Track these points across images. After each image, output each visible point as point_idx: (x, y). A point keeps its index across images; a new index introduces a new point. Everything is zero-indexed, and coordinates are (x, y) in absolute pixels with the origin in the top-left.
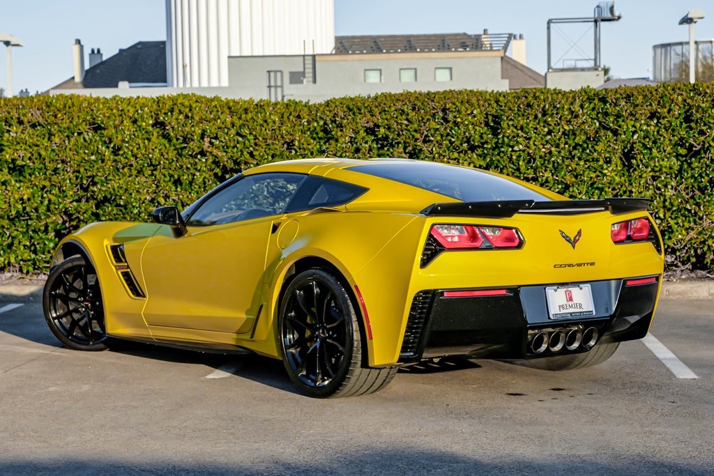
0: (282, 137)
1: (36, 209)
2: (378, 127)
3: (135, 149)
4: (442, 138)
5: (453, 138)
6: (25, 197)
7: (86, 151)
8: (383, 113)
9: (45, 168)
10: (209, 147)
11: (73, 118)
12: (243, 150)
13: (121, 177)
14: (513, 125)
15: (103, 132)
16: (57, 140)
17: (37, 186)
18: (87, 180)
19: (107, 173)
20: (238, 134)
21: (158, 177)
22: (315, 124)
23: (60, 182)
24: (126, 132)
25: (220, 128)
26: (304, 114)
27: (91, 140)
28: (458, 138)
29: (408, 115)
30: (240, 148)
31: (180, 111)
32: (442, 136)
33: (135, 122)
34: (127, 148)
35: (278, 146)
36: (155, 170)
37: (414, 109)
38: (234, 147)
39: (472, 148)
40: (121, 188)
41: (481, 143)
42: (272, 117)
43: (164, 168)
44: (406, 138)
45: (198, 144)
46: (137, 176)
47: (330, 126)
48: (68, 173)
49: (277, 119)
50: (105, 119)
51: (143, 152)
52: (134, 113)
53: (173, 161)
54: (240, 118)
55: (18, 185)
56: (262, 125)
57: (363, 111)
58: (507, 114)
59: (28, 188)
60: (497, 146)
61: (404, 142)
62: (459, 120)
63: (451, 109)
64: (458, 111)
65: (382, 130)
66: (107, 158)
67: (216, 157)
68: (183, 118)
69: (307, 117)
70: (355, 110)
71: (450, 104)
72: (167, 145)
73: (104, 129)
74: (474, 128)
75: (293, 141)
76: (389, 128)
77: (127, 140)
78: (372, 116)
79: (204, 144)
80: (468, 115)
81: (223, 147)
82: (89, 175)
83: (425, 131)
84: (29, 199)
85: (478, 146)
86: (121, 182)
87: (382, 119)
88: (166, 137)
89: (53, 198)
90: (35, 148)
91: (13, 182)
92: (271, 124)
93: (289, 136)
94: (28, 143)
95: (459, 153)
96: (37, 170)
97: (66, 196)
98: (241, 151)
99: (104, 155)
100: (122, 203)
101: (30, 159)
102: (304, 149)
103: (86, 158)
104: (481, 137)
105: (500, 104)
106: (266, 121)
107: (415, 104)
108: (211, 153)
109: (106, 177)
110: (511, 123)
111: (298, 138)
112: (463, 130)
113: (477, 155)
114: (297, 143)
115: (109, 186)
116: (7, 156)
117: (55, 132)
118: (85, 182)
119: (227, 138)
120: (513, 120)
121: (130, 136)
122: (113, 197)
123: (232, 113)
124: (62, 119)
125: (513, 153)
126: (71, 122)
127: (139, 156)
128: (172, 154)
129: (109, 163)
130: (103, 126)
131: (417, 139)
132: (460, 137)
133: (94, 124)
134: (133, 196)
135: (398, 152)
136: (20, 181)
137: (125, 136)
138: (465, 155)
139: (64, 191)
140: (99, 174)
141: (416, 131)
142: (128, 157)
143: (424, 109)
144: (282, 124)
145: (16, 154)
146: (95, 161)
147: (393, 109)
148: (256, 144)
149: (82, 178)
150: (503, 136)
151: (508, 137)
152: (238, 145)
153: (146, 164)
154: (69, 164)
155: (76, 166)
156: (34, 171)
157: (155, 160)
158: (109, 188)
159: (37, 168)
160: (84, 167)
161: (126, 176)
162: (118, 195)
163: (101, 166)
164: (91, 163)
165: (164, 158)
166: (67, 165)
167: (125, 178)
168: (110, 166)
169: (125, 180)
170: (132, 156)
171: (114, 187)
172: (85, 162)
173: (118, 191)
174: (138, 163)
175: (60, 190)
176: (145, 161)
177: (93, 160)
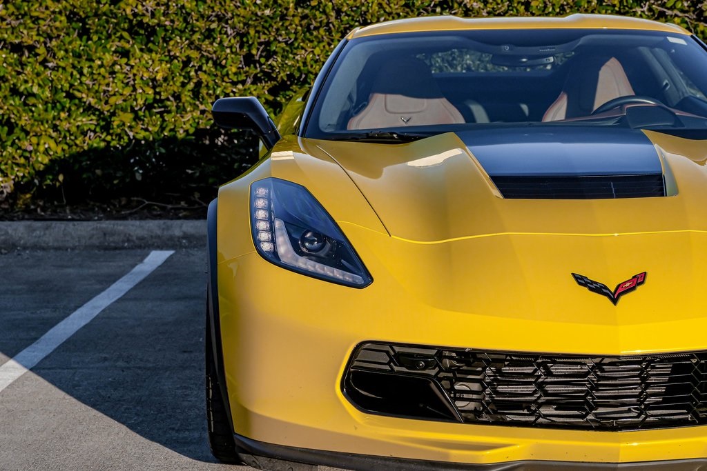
1: (177, 97)
6: (159, 77)
9: (191, 30)
13: (316, 43)
18: (258, 49)
19: (293, 36)
23: (215, 52)
40: (316, 61)
48: (228, 37)
55: (146, 56)
59: (161, 61)
66: (291, 11)
82: (262, 40)
84: (165, 79)
86: (317, 51)
89: (204, 77)
91: (138, 53)
96: (177, 32)
97: (227, 75)
99: (287, 9)
101: (165, 14)
103: (259, 13)
109: (292, 44)
115: (298, 57)
116: (128, 11)
118: (254, 52)
122: (303, 76)
127: (345, 9)
129: (297, 20)
136: (150, 51)
139: (224, 67)
140: (280, 39)
142: (327, 10)
145: (140, 7)
146: (272, 18)
149: (250, 46)
153: (356, 21)
154: (230, 22)
155: (242, 25)
156: (172, 34)
157: (372, 16)
158: (298, 61)
159: (177, 29)
160: (255, 27)
161: (323, 41)
162: (312, 73)
163: (282, 25)
164: (266, 21)
165: (385, 11)
166: (227, 23)
167: (321, 45)
168: (297, 25)
169: (322, 48)
170: (333, 8)
171: (306, 59)
172: (256, 20)
173: (312, 66)
174: (342, 21)
175: (215, 64)
176: (353, 17)
177: (268, 16)
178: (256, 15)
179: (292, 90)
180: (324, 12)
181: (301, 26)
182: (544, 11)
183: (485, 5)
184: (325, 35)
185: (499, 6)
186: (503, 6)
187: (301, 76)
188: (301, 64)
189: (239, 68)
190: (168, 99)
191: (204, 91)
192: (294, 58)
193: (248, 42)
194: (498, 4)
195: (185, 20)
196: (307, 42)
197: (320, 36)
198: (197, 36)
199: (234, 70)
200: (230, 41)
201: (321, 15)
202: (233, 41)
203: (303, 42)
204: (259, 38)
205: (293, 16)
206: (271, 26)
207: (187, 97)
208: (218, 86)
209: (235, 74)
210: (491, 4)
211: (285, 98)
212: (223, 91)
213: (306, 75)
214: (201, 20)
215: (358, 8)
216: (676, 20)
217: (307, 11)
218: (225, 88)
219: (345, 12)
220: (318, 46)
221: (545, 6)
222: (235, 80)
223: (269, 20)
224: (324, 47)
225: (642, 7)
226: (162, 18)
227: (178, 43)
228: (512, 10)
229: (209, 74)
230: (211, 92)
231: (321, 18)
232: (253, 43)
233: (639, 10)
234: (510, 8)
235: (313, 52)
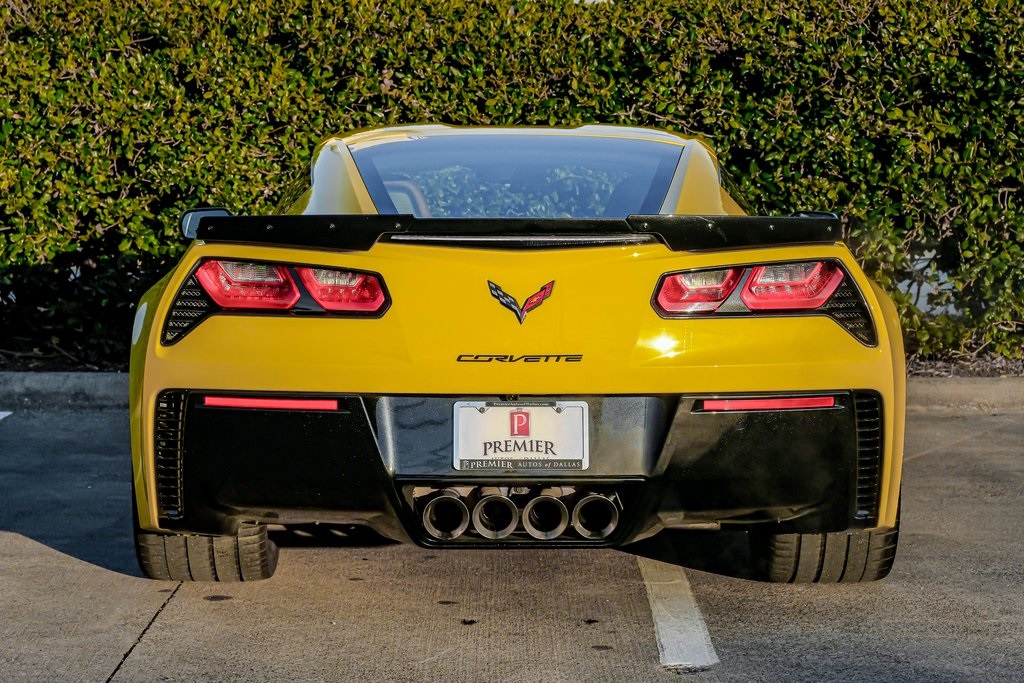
0: (544, 70)
1: (27, 211)
2: (742, 52)
3: (239, 89)
4: (870, 77)
5: (896, 78)
7: (135, 92)
8: (748, 25)
9: (47, 126)
10: (392, 88)
11: (101, 23)
12: (464, 94)
13: (209, 147)
14: (1016, 53)
15: (167, 51)
16: (70, 67)
17: (27, 162)
18: (135, 152)
19: (179, 137)
20: (450, 62)
21: (286, 148)
22: (610, 45)
23: (78, 156)
24: (216, 53)
25: (411, 49)
26: (584, 22)
27: (142, 69)
28: (904, 77)
29: (799, 29)
30: (456, 91)
31: (324, 11)
32: (871, 73)
33: (232, 32)
34: (220, 86)
35: (536, 90)
36: (282, 132)
37: (810, 17)
38: (443, 90)
39: (933, 98)
40: (209, 170)
41: (952, 89)
42: (518, 28)
43: (300, 130)
44: (800, 77)
45: (370, 82)
46: (241, 145)
47: (642, 49)
48: (95, 136)
49: (529, 34)
50: (169, 25)
51: (255, 96)
52: (229, 15)
53: (317, 113)
54: (451, 30)
56: (498, 46)
57: (706, 20)
58: (1004, 32)
59: (7, 165)
60: (983, 96)
61: (798, 83)
62: (905, 41)
63: (886, 21)
64: (902, 24)
65: (749, 59)
66: (178, 106)
67: (406, 108)
68: (334, 27)
69: (590, 30)
70: (689, 16)
71: (887, 9)
72: (303, 83)
73: (171, 46)
74: (936, 58)
75: (566, 78)
76: (763, 57)
77: (218, 69)
78: (727, 30)
79: (382, 82)
80: (923, 30)
81: (421, 88)
82: (140, 141)
83: (837, 64)
84: (12, 189)
85: (946, 97)
86: (210, 157)
87: (748, 36)
88: (301, 64)
89: (62, 187)
90: (24, 83)
92: (518, 43)
93: (558, 70)
94: (9, 72)
95: (905, 108)
96: (28, 128)
97: (93, 185)
98: (460, 97)
99: (173, 102)
100: (210, 201)
101: (13, 105)
102: (590, 96)
103: (136, 107)
104: (951, 75)
105: (984, 9)
106: (507, 36)
107: (811, 8)
108: (396, 100)
109: (178, 147)
110: (1013, 49)
111: (577, 73)
112: (914, 61)
113: (942, 113)
114: (575, 84)
115: (184, 164)
117: (66, 50)
118: (130, 156)
119: (429, 69)
120: (1017, 43)
121: (226, 62)
122: (192, 189)
123: (433, 19)
124: (79, 24)
125: (1017, 112)
126: (97, 30)
127: (247, 103)
128: (314, 102)
129: (184, 117)
130: (166, 39)
131: (825, 80)
132: (909, 76)
133: (145, 34)
134: (235, 187)
135: (783, 106)
137: (215, 61)
138: (916, 113)
139: (89, 175)
140: (163, 140)
141: (818, 63)
142: (224, 105)
143: (832, 18)
144: (539, 43)
146: (153, 114)
147: (767, 17)
148: (489, 84)
149: (124, 148)
150: (1000, 75)
151: (1005, 78)
152: (453, 86)
153: (261, 120)
154: (97, 117)
155: (113, 121)
156: (22, 130)
157: (281, 114)
158: (184, 169)
159: (28, 124)
160: (131, 124)
161: (218, 145)
162: (203, 185)
163: (166, 123)
164: (145, 117)
165: (299, 108)
166: (94, 119)
167: (216, 149)
168: (184, 123)
169: (216, 153)
170: (232, 104)
171: (195, 167)
172: (132, 115)
173: (203, 177)
174: (243, 119)
175: (79, 171)
176: (258, 114)
177: (148, 111)
178: (132, 109)
179: (177, 207)
180: (220, 107)
181: (191, 124)
182: (502, 112)
183: (428, 103)
184: (222, 137)
185: (446, 105)
186: (451, 105)
187: (188, 189)
188: (189, 173)
189: (108, 177)
190: (15, 215)
191: (62, 206)
192: (180, 165)
193: (120, 143)
194: (444, 102)
195: (40, 113)
196: (198, 144)
197: (214, 138)
198: (54, 134)
199: (102, 178)
200: (98, 141)
201: (216, 111)
202: (102, 142)
203: (193, 144)
204: (136, 138)
205: (181, 111)
206: (151, 123)
207: (40, 211)
208: (81, 200)
209: (104, 184)
210: (436, 101)
211: (168, 216)
212: (87, 206)
213: (196, 187)
214: (60, 113)
215: (264, 102)
216: (670, 127)
217: (199, 106)
218: (90, 202)
219: (248, 108)
220: (211, 150)
221: (505, 107)
222: (104, 192)
223: (148, 115)
224: (220, 152)
225: (627, 111)
226: (10, 110)
227: (30, 142)
228: (462, 110)
229: (69, 184)
230: (71, 206)
231: (216, 114)
232: (127, 145)
233: (622, 115)
234: (460, 108)
235: (205, 157)
